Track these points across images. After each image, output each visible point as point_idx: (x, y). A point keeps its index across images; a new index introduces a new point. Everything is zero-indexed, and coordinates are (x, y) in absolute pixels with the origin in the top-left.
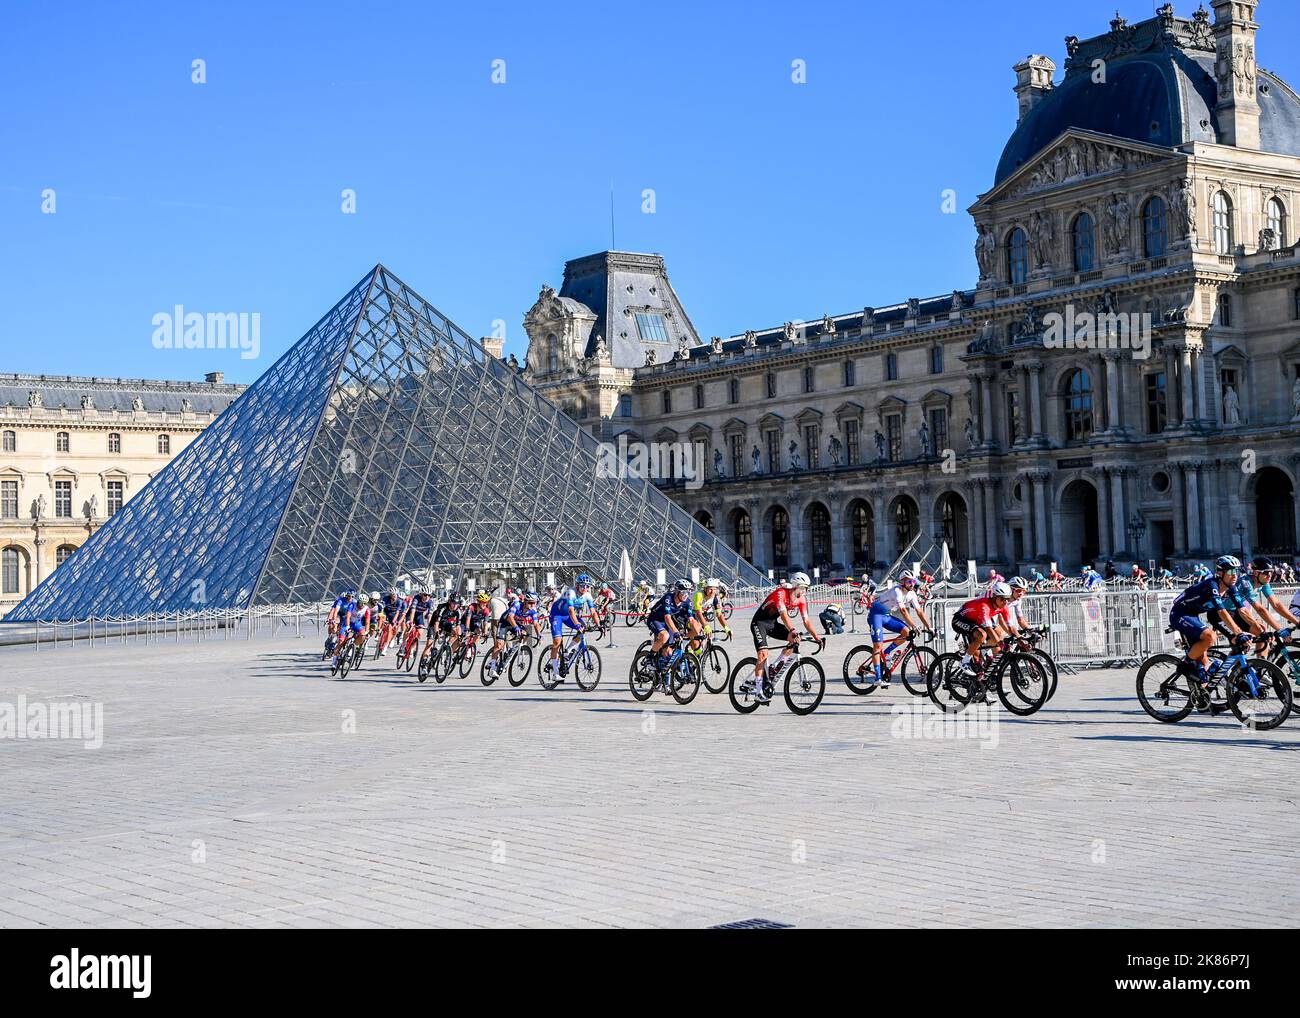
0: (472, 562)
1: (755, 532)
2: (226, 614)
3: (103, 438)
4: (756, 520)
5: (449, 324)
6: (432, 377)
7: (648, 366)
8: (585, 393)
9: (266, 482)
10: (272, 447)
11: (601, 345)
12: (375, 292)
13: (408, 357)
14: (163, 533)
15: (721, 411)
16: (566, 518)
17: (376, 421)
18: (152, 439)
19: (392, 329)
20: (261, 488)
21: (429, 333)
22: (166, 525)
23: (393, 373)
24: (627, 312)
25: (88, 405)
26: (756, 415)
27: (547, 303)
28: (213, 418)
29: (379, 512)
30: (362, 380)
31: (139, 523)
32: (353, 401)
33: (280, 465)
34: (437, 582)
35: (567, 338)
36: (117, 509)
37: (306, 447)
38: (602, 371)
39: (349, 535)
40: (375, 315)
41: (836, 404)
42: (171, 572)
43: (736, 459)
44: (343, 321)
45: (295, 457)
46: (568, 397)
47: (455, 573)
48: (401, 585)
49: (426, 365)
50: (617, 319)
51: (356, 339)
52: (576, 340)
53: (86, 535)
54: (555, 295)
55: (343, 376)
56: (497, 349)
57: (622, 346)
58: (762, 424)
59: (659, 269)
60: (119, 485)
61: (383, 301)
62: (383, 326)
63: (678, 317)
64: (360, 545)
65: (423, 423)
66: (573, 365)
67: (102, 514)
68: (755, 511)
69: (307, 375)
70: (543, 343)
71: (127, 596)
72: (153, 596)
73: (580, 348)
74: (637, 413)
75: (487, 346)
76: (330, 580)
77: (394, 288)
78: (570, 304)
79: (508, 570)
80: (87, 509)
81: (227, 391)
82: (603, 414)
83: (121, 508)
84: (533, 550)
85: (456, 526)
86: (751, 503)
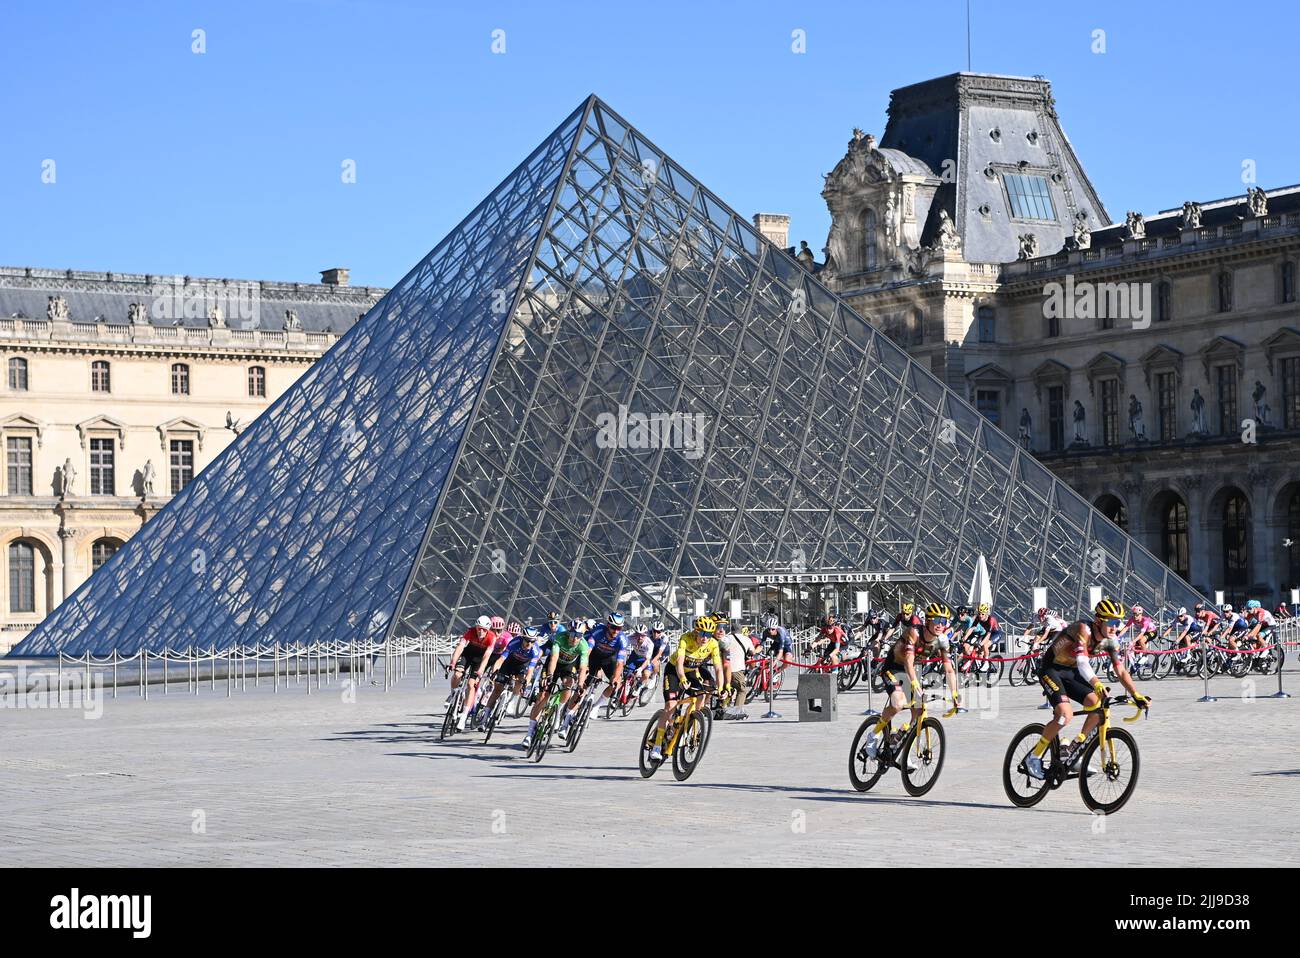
0: (737, 574)
1: (1195, 530)
2: (352, 650)
3: (163, 370)
4: (1196, 512)
5: (703, 191)
6: (676, 277)
7: (1022, 260)
8: (920, 303)
9: (416, 440)
10: (424, 388)
11: (948, 226)
12: (586, 139)
13: (637, 244)
14: (253, 522)
15: (1143, 334)
16: (887, 504)
17: (586, 347)
18: (240, 373)
19: (612, 200)
20: (407, 453)
21: (671, 207)
22: (260, 510)
23: (614, 270)
24: (989, 172)
25: (140, 318)
26: (1200, 339)
27: (861, 158)
28: (332, 340)
29: (592, 492)
30: (565, 282)
31: (219, 503)
32: (549, 314)
33: (436, 416)
34: (681, 604)
35: (893, 216)
36: (185, 482)
37: (478, 388)
38: (948, 268)
39: (544, 528)
40: (587, 177)
42: (268, 582)
43: (1164, 411)
44: (535, 186)
45: (460, 402)
46: (893, 311)
47: (710, 590)
48: (626, 607)
49: (666, 259)
50: (975, 185)
51: (556, 215)
52: (907, 218)
53: (136, 523)
54: (874, 145)
55: (534, 276)
56: (780, 234)
57: (980, 226)
58: (1208, 355)
59: (1042, 100)
60: (188, 445)
61: (599, 154)
62: (598, 194)
63: (1072, 180)
64: (561, 545)
65: (663, 352)
66: (902, 258)
67: (161, 490)
68: (1195, 497)
69: (479, 273)
70: (855, 224)
71: (200, 619)
72: (241, 620)
73: (913, 231)
74: (1003, 337)
75: (765, 228)
76: (514, 599)
77: (616, 133)
78: (898, 161)
79: (795, 586)
80: (139, 482)
81: (355, 298)
82: (950, 337)
83: (190, 480)
84: (834, 555)
85: (713, 516)
86: (1188, 483)
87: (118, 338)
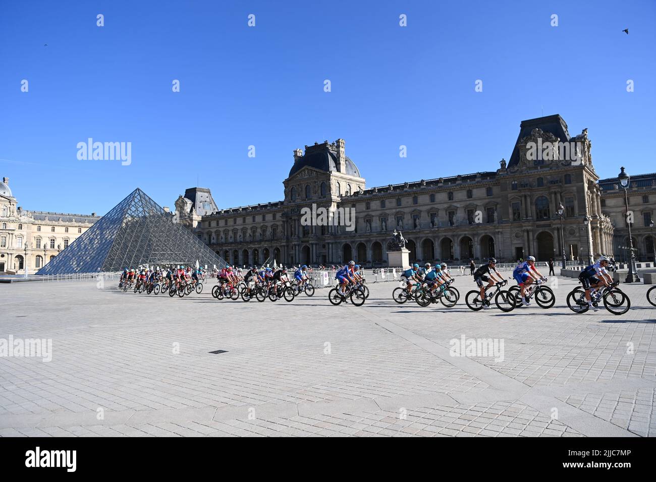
0: (159, 262)
1: (230, 256)
2: (94, 274)
3: (64, 228)
4: (231, 254)
5: (155, 203)
6: (150, 216)
7: (205, 215)
8: (189, 221)
9: (106, 241)
10: (108, 232)
11: (194, 210)
12: (136, 194)
13: (144, 211)
14: (78, 253)
15: (223, 227)
16: (183, 252)
17: (135, 227)
18: (77, 229)
19: (140, 204)
20: (104, 243)
21: (150, 205)
22: (79, 251)
23: (140, 215)
24: (201, 202)
25: (60, 220)
26: (232, 228)
27: (181, 199)
28: (93, 224)
29: (135, 249)
30: (132, 216)
31: (72, 250)
32: (129, 221)
33: (110, 237)
34: (149, 267)
35: (185, 208)
36: (67, 247)
37: (117, 232)
38: (194, 216)
39: (127, 255)
40: (136, 200)
41: (251, 226)
42: (80, 263)
43: (226, 238)
44: (128, 201)
45: (114, 235)
46: (185, 222)
47: (154, 265)
48: (140, 267)
49: (149, 213)
50: (198, 203)
51: (131, 206)
52: (188, 208)
53: (58, 253)
54: (183, 197)
55: (127, 215)
56: (167, 210)
57: (199, 211)
58: (233, 230)
59: (209, 192)
60: (67, 241)
61: (139, 197)
62: (138, 203)
63: (213, 203)
64: (130, 258)
65: (148, 227)
66: (187, 214)
67: (62, 248)
68: (230, 251)
69: (118, 215)
70: (179, 209)
71: (68, 269)
72: (75, 269)
73: (189, 210)
74: (202, 227)
75: (165, 209)
76: (122, 266)
77: (141, 194)
78: (186, 200)
79: (168, 264)
80: (59, 246)
81: (97, 218)
82: (194, 227)
83: (67, 246)
84: (174, 260)
85: (155, 253)
86: (229, 249)
87: (56, 223)
